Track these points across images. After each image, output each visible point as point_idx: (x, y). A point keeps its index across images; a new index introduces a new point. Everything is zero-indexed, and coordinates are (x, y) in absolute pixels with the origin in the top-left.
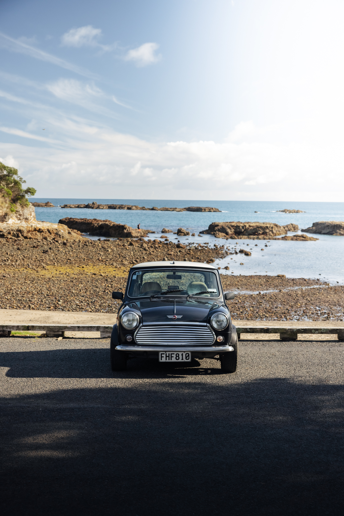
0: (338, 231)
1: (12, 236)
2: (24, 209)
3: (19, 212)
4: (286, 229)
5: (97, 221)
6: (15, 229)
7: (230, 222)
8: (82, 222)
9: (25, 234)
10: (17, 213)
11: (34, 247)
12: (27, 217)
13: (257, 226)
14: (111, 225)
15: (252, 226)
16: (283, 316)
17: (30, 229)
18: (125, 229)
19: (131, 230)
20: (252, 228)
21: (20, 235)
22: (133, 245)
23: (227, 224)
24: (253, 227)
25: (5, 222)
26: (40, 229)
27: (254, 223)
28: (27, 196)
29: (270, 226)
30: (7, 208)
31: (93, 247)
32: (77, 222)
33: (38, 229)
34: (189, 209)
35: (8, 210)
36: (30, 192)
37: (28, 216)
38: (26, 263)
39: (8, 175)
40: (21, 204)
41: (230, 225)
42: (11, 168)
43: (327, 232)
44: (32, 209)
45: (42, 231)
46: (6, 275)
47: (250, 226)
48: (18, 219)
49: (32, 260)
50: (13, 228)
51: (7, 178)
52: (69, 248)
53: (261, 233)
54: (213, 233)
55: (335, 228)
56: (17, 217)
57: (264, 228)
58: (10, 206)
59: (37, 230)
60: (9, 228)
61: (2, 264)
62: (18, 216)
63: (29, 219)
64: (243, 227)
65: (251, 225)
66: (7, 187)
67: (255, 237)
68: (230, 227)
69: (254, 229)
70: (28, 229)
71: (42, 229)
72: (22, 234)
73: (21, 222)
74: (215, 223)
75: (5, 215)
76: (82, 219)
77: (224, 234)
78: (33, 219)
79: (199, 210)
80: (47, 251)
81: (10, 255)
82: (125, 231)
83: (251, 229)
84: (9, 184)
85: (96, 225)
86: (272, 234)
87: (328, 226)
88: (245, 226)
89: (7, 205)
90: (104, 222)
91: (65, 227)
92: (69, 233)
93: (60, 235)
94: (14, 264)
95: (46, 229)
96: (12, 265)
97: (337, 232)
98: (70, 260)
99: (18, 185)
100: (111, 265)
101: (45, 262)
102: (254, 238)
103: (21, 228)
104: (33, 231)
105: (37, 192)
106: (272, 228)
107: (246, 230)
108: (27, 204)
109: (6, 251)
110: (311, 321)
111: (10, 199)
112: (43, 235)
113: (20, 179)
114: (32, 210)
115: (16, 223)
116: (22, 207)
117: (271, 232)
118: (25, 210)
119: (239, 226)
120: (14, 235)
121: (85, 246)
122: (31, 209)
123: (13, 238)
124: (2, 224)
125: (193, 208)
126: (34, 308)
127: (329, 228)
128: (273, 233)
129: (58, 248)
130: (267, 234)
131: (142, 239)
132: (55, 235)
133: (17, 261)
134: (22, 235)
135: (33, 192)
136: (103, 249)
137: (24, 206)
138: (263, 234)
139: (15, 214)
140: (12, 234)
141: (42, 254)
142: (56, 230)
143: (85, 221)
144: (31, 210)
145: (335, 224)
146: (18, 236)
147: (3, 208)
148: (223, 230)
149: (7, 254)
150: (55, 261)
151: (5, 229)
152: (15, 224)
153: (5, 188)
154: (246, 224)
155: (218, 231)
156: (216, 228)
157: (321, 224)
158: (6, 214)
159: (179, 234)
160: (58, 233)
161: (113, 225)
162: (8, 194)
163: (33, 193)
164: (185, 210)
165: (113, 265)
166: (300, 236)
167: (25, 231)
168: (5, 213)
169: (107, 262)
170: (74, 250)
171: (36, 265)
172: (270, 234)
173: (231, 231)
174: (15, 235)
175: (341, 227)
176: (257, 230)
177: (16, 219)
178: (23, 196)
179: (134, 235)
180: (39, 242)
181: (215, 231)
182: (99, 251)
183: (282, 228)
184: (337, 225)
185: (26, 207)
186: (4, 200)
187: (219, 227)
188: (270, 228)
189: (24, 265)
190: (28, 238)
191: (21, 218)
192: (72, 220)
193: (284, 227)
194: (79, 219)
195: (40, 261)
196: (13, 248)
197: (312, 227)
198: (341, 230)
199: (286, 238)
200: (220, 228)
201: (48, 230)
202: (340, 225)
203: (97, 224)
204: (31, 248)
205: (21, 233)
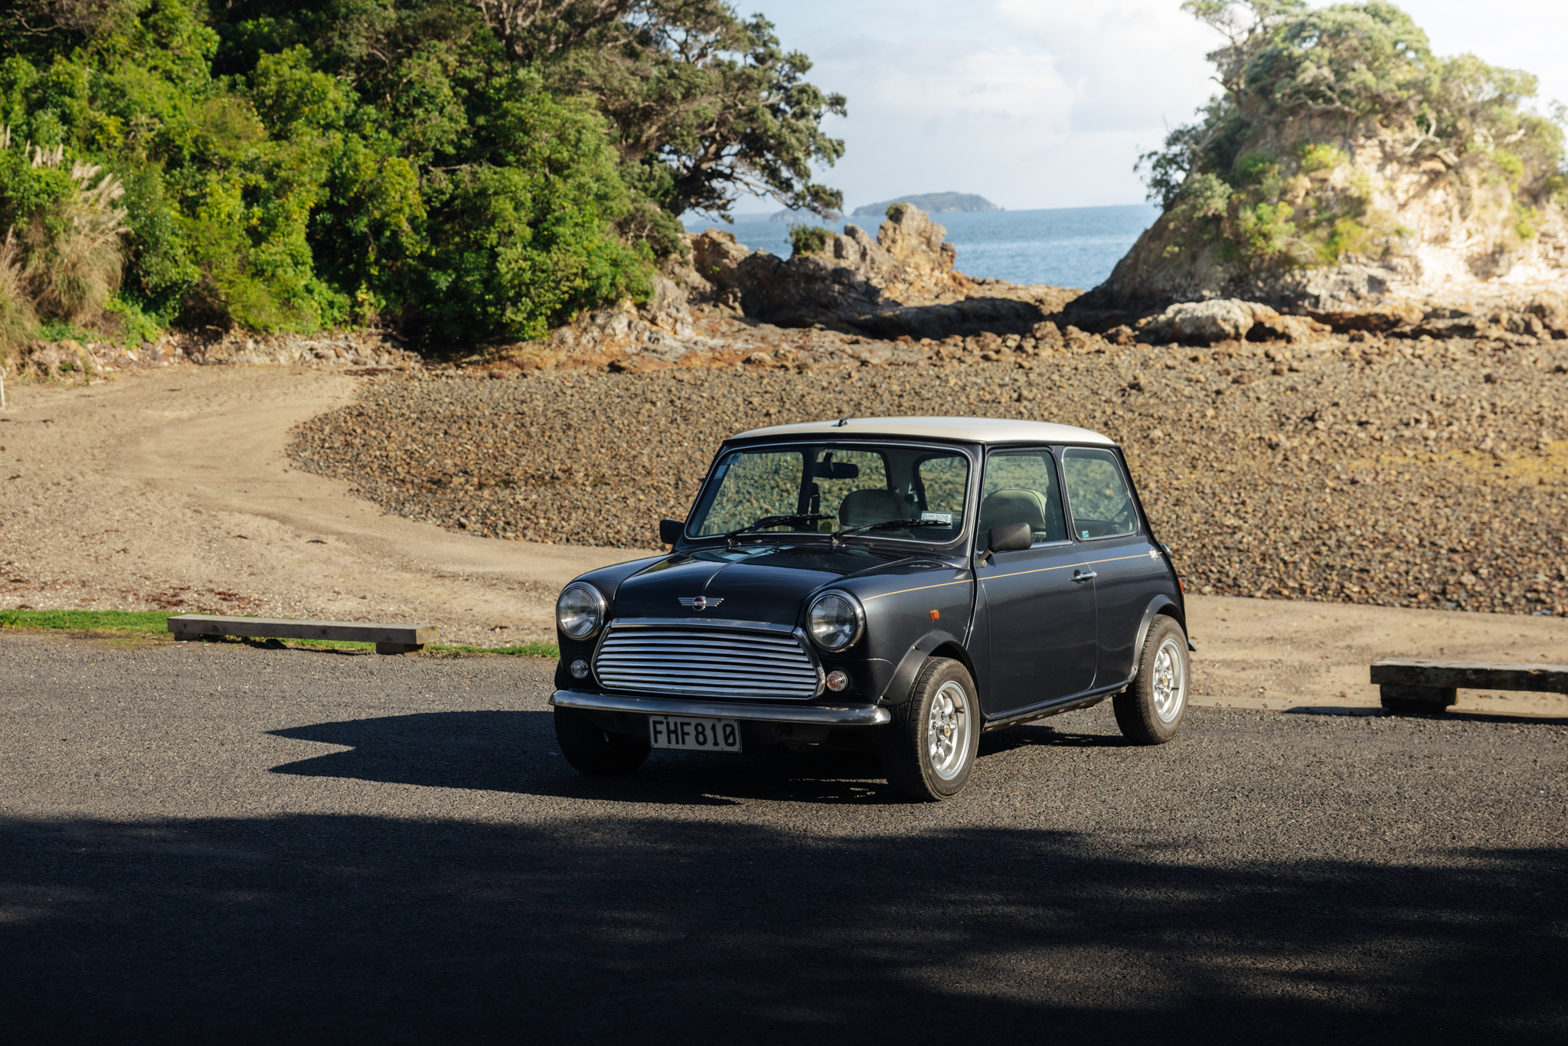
1: (1506, 330)
3: (1555, 237)
6: (1518, 303)
9: (1557, 323)
10: (1545, 243)
21: (1537, 325)
25: (1494, 279)
30: (1505, 224)
35: (1507, 232)
39: (1500, 100)
40: (1562, 208)
42: (1510, 72)
48: (1553, 263)
50: (1514, 299)
51: (1495, 110)
56: (1546, 257)
58: (1516, 215)
60: (1500, 302)
62: (1552, 254)
66: (1499, 145)
72: (1547, 321)
73: (1562, 276)
75: (1494, 253)
84: (1505, 134)
89: (1503, 214)
99: (1540, 135)
103: (1545, 300)
111: (1516, 190)
113: (1558, 109)
115: (1541, 278)
120: (1513, 328)
123: (1509, 336)
124: (1485, 285)
134: (1546, 327)
139: (1539, 247)
140: (1505, 322)
146: (1527, 330)
147: (1485, 225)
151: (1484, 304)
152: (1536, 282)
153: (1491, 149)
158: (1500, 249)
162: (1508, 172)
167: (1560, 312)
168: (1495, 245)
171: (1515, 439)
174: (1518, 326)
177: (1542, 266)
186: (1490, 195)
196: (1473, 377)
205: (1542, 317)
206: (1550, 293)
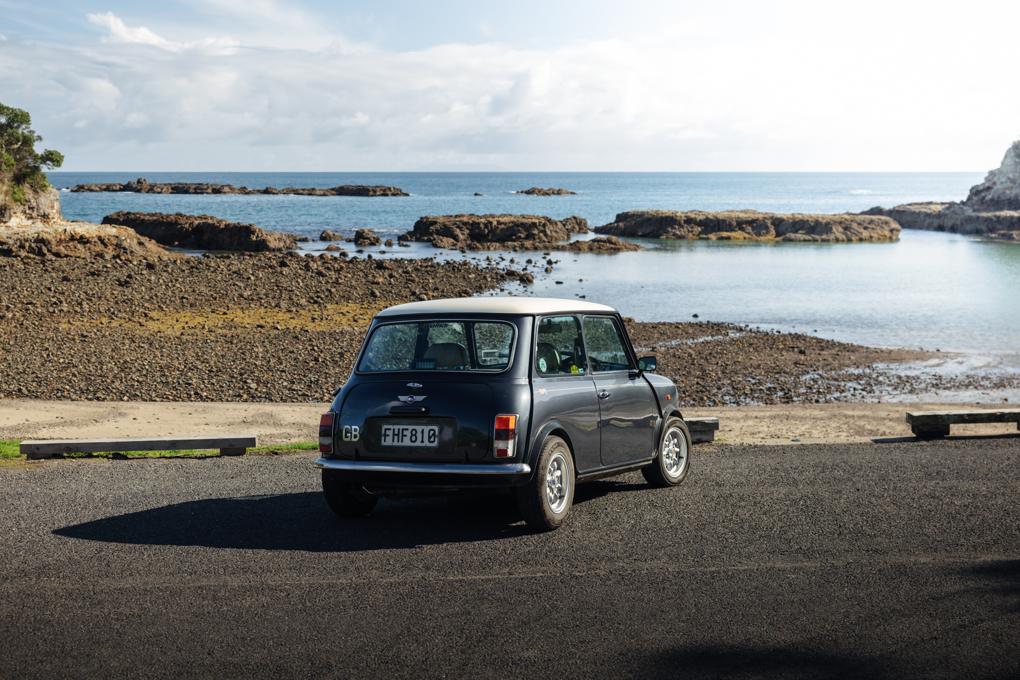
0: (669, 229)
1: (28, 252)
2: (40, 196)
3: (30, 202)
4: (569, 227)
5: (188, 218)
6: (30, 237)
7: (456, 216)
8: (155, 221)
9: (54, 249)
10: (24, 205)
11: (93, 274)
12: (46, 213)
13: (512, 222)
14: (222, 226)
15: (503, 223)
16: (705, 398)
17: (63, 237)
18: (253, 233)
19: (265, 236)
20: (503, 226)
21: (45, 250)
22: (289, 266)
23: (452, 219)
24: (505, 224)
25: (2, 224)
26: (82, 237)
27: (505, 215)
28: (44, 169)
29: (540, 222)
30: (6, 194)
31: (212, 272)
32: (143, 220)
33: (78, 238)
34: (342, 191)
35: (7, 198)
36: (52, 160)
37: (48, 211)
38: (102, 309)
39: (9, 125)
40: (32, 186)
41: (460, 221)
42: (15, 110)
43: (648, 231)
44: (55, 196)
45: (88, 242)
46: (85, 333)
47: (499, 223)
48: (28, 216)
49: (108, 300)
50: (26, 235)
51: (8, 130)
52: (165, 274)
53: (523, 236)
54: (426, 238)
55: (664, 223)
56: (24, 212)
57: (528, 226)
58: (12, 189)
59: (76, 240)
60: (19, 237)
61: (56, 312)
62: (28, 211)
63: (50, 217)
64: (486, 225)
65: (501, 220)
66: (7, 151)
67: (516, 244)
68: (461, 225)
69: (509, 228)
70: (59, 237)
71: (87, 236)
72: (49, 247)
73: (33, 223)
74: (426, 217)
75: (1, 210)
76: (153, 215)
77: (452, 240)
78: (57, 216)
79: (362, 191)
80: (127, 282)
81: (55, 292)
82: (254, 239)
83: (503, 229)
84: (12, 144)
85: (187, 226)
86: (544, 238)
87: (649, 219)
88: (491, 223)
89: (5, 188)
90: (204, 221)
91: (130, 232)
92: (141, 244)
93: (124, 248)
94: (78, 309)
95: (94, 235)
96: (76, 312)
97: (667, 232)
98: (187, 298)
99: (28, 145)
100: (276, 306)
101: (139, 304)
102: (515, 246)
103: (45, 236)
104: (68, 242)
105: (65, 159)
106: (544, 225)
107: (492, 231)
108: (45, 186)
109: (42, 284)
110: (761, 404)
111: (12, 174)
112: (89, 249)
114: (55, 198)
115: (24, 225)
116: (36, 192)
117: (541, 235)
118: (41, 198)
119: (478, 224)
120: (31, 250)
121: (195, 270)
122: (52, 194)
123: (32, 255)
125: (350, 188)
126: (211, 397)
127: (651, 224)
128: (546, 235)
129: (142, 274)
130: (534, 239)
131: (295, 253)
132: (115, 249)
133: (80, 304)
134: (49, 251)
135: (58, 159)
136: (235, 275)
137: (38, 190)
138: (527, 238)
139: (22, 207)
140: (27, 248)
141: (120, 288)
142: (117, 237)
143: (161, 219)
144: (52, 197)
145: (664, 215)
146: (40, 253)
148: (446, 231)
149: (50, 289)
150: (158, 302)
151: (10, 238)
152: (22, 227)
153: (4, 151)
154: (491, 219)
155: (436, 234)
156: (431, 228)
157: (634, 215)
158: (4, 207)
159: (359, 242)
160: (120, 245)
161: (227, 226)
162: (9, 165)
163: (58, 162)
164: (334, 192)
165: (280, 307)
166: (604, 242)
167: (54, 242)
168: (2, 205)
169: (263, 301)
170: (180, 279)
171: (125, 311)
172: (540, 238)
173: (463, 234)
174: (34, 250)
175: (676, 220)
176: (514, 230)
177: (23, 217)
178: (37, 169)
179: (273, 244)
180: (93, 263)
181: (431, 234)
182: (232, 279)
183: (560, 225)
184: (667, 217)
185: (43, 191)
187: (438, 226)
188: (539, 225)
189: (100, 312)
190: (63, 255)
191: (35, 214)
192: (132, 216)
193: (564, 223)
194: (145, 215)
195: (127, 303)
196: (52, 277)
197: (616, 222)
198: (675, 228)
199: (577, 244)
200: (441, 228)
201: (100, 238)
202: (672, 217)
203: (190, 225)
204: (88, 275)
205: (46, 246)
206: (46, 233)
